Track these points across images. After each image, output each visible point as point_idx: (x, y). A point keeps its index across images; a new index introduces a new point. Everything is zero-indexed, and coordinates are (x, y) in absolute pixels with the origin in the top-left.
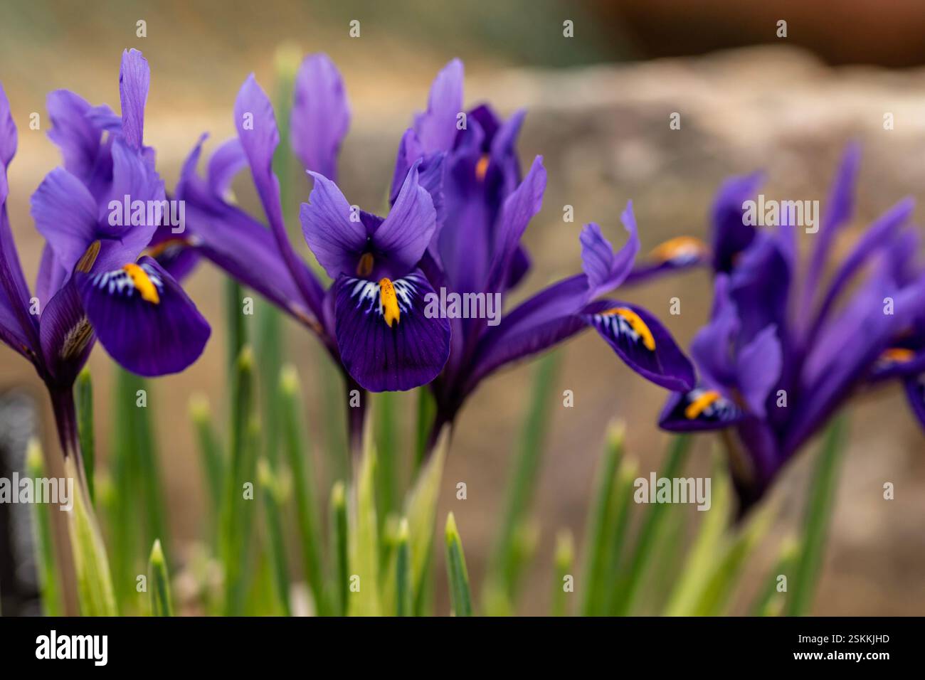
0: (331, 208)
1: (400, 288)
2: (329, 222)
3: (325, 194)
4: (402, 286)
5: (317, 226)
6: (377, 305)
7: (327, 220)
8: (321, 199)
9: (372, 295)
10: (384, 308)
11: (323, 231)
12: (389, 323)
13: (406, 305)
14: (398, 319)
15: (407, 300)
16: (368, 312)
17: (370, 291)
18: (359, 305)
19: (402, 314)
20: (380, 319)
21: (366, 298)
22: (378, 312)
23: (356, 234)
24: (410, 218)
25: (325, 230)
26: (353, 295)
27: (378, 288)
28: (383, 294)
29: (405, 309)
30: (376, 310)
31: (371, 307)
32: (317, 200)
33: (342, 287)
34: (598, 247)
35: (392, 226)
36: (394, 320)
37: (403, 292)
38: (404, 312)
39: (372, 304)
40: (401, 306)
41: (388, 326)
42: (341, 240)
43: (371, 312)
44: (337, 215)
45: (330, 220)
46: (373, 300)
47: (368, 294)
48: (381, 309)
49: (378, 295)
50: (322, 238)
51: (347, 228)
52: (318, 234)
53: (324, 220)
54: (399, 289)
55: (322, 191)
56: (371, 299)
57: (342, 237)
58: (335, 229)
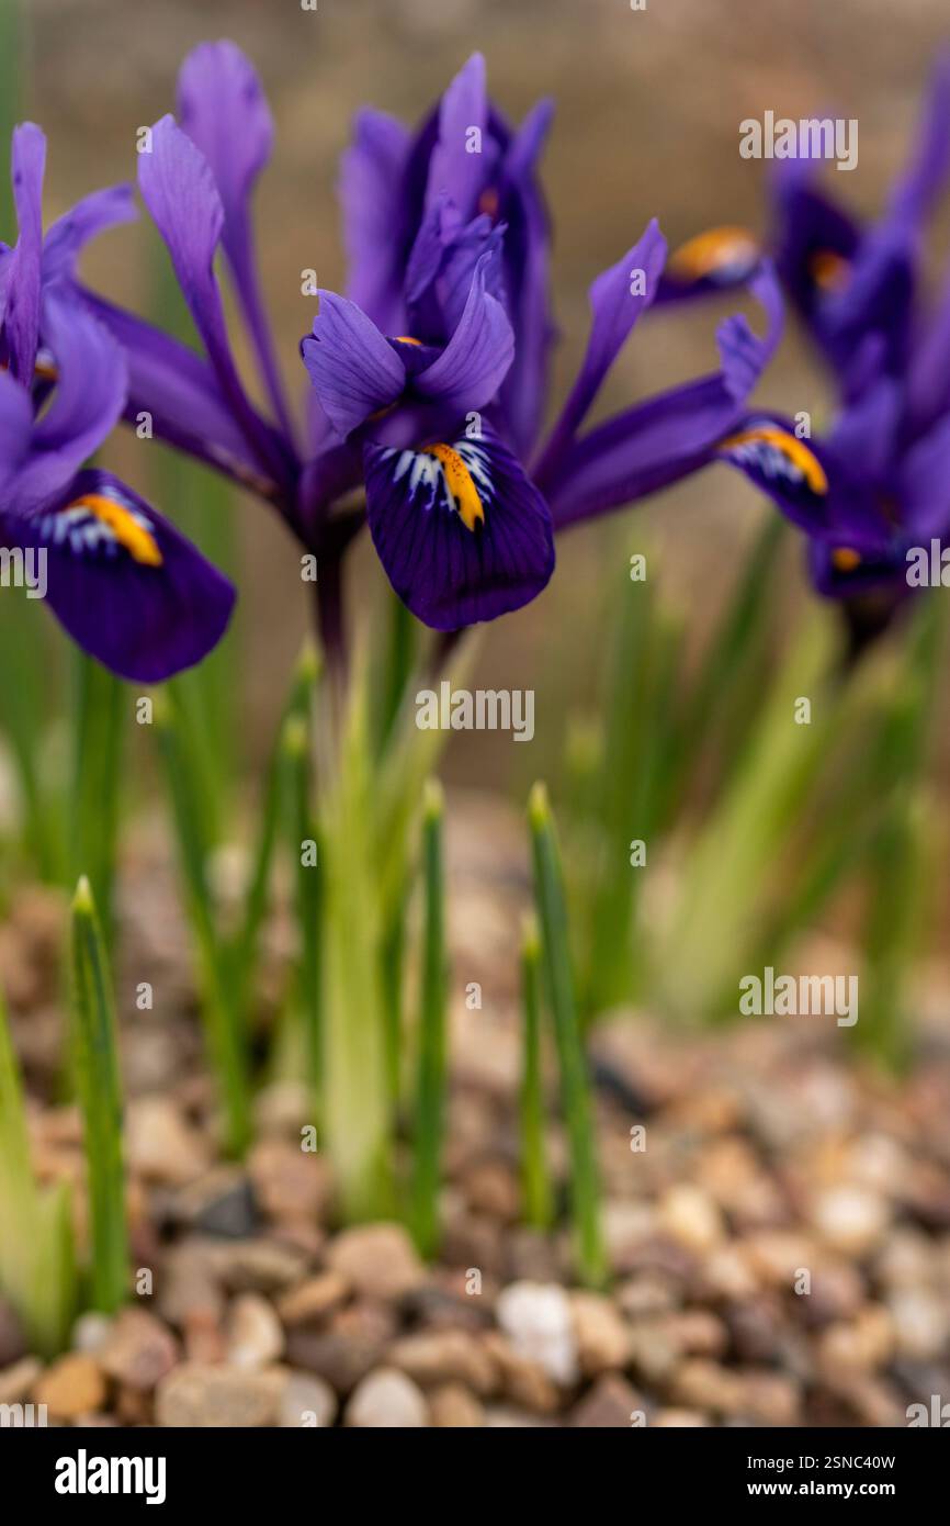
0: (356, 347)
1: (469, 458)
2: (354, 369)
3: (341, 322)
4: (471, 457)
5: (333, 375)
6: (442, 494)
7: (351, 366)
8: (337, 333)
9: (431, 477)
10: (457, 500)
11: (344, 383)
12: (470, 525)
13: (485, 489)
14: (481, 515)
15: (485, 481)
16: (429, 507)
17: (424, 470)
18: (412, 497)
19: (485, 505)
20: (454, 518)
21: (420, 484)
22: (447, 506)
23: (396, 381)
24: (478, 347)
25: (347, 381)
26: (396, 479)
27: (437, 465)
28: (450, 476)
29: (487, 497)
30: (443, 504)
31: (433, 498)
32: (329, 334)
33: (374, 466)
34: (746, 350)
35: (451, 364)
36: (477, 520)
37: (475, 466)
38: (485, 501)
39: (434, 493)
40: (482, 493)
41: (468, 530)
42: (373, 394)
43: (433, 506)
44: (368, 358)
45: (355, 364)
46: (434, 487)
47: (422, 477)
48: (451, 502)
49: (440, 477)
50: (344, 394)
51: (383, 374)
52: (337, 389)
53: (344, 365)
54: (468, 461)
55: (336, 318)
56: (429, 484)
57: (375, 390)
58: (363, 378)
